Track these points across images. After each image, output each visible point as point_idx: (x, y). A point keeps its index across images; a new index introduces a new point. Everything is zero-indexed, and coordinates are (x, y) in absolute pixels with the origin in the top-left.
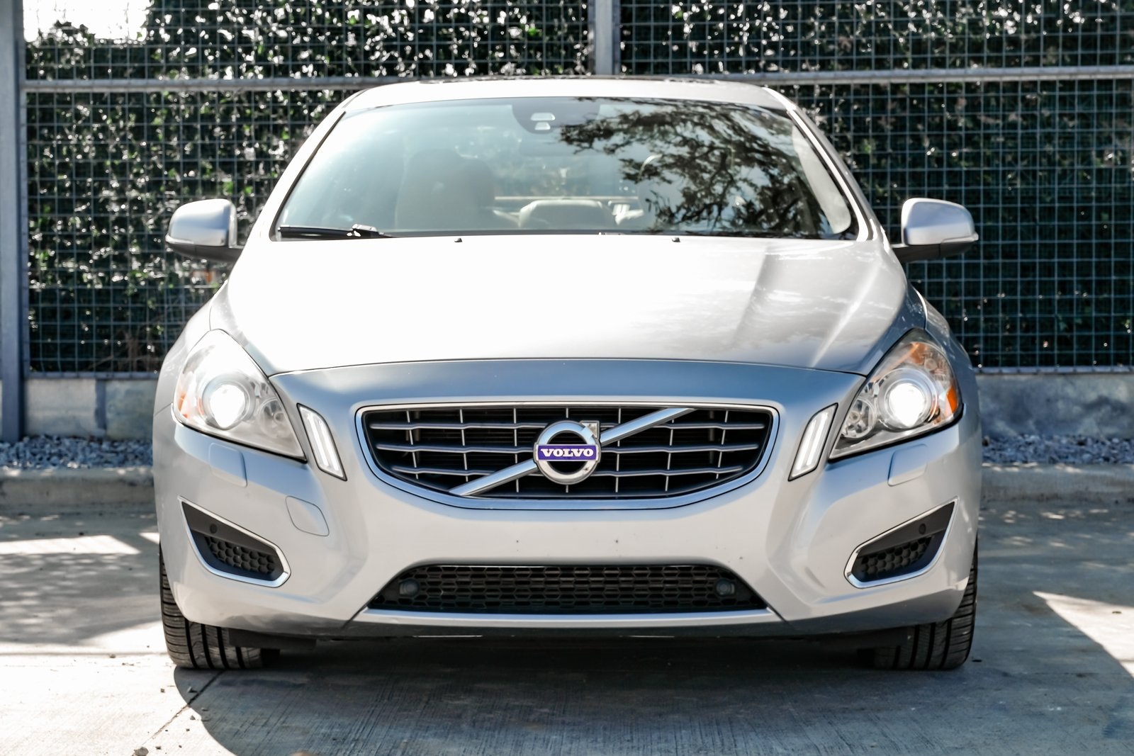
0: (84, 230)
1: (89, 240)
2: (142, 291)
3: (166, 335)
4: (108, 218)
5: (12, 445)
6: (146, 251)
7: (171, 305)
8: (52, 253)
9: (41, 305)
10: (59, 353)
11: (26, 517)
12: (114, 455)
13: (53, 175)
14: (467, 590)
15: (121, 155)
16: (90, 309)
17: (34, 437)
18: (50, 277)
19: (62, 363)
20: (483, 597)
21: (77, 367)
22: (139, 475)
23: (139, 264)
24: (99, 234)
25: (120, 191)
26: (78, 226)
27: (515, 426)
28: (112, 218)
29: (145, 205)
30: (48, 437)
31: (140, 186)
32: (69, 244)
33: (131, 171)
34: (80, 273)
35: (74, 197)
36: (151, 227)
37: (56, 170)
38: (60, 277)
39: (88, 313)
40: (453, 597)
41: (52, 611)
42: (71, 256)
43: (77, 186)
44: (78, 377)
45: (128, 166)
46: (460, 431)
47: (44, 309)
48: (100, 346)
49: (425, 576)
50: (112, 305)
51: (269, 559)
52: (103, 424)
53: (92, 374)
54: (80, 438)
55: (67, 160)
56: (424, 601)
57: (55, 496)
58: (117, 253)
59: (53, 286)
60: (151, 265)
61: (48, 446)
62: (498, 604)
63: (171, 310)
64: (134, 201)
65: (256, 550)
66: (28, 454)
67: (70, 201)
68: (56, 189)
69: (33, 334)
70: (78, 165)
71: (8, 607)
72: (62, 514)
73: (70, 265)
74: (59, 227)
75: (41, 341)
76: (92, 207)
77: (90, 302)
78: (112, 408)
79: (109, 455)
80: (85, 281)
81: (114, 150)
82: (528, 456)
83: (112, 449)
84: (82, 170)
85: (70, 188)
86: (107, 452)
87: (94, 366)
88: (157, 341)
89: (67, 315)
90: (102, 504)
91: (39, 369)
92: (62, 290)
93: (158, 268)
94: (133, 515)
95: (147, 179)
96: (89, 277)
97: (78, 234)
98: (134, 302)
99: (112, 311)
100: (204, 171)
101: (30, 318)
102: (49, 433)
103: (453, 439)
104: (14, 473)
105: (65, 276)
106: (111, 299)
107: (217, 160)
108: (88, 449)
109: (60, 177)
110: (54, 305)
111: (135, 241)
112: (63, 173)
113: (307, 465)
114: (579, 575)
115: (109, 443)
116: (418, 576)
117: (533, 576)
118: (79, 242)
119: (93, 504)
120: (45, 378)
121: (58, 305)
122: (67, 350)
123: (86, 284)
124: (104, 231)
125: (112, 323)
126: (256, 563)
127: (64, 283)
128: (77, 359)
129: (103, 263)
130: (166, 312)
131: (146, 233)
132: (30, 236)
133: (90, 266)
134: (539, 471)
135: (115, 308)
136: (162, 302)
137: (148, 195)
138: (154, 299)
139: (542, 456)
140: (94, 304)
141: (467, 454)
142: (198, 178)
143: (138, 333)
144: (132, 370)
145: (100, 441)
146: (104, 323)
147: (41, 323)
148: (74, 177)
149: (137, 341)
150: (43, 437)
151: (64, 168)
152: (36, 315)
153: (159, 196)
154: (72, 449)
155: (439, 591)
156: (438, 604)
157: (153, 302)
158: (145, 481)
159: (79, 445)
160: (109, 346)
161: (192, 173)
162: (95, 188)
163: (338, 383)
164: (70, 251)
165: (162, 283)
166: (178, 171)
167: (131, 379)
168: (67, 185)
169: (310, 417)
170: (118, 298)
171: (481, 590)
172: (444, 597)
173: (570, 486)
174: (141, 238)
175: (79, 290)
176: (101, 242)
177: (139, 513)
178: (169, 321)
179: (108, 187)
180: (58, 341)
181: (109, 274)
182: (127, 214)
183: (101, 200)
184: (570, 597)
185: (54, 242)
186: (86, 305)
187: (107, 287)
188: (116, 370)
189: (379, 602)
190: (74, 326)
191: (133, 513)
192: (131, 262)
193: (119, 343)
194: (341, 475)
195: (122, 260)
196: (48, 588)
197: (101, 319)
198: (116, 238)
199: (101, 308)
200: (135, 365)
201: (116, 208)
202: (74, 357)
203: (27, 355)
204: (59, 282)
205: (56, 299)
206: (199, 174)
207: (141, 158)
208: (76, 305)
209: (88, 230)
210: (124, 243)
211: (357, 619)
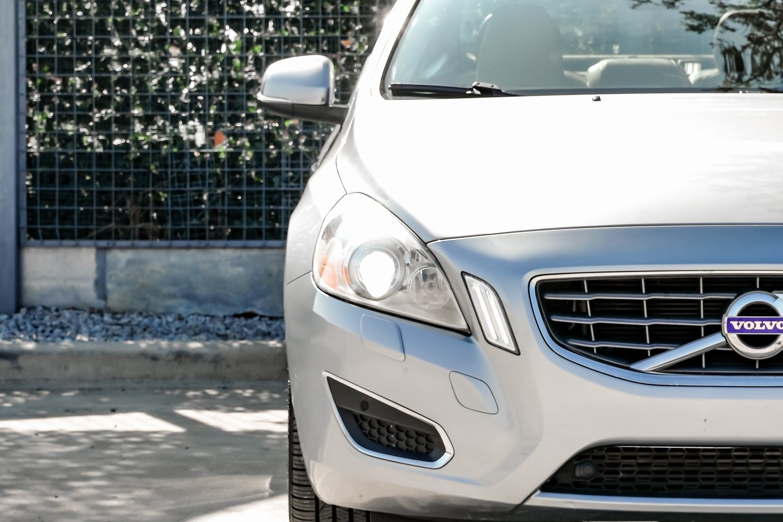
0: (84, 91)
1: (89, 100)
2: (145, 155)
3: (169, 202)
4: (109, 78)
5: (10, 317)
6: (150, 113)
7: (175, 170)
8: (51, 115)
9: (39, 170)
10: (57, 220)
11: (46, 393)
12: (119, 327)
13: (53, 34)
14: (648, 472)
15: (125, 11)
16: (90, 174)
17: (31, 309)
18: (47, 139)
19: (61, 230)
20: (664, 480)
21: (76, 234)
22: (161, 349)
23: (142, 127)
24: (100, 95)
25: (123, 49)
26: (78, 86)
27: (701, 297)
28: (114, 78)
29: (149, 64)
30: (45, 308)
31: (144, 44)
32: (68, 105)
33: (134, 27)
34: (80, 136)
35: (75, 56)
36: (154, 88)
37: (56, 28)
38: (59, 140)
39: (88, 178)
40: (632, 480)
41: (129, 492)
42: (70, 117)
43: (77, 43)
44: (77, 246)
45: (131, 23)
46: (642, 301)
47: (42, 173)
48: (100, 212)
49: (603, 457)
50: (113, 169)
51: (427, 438)
52: (103, 295)
53: (91, 242)
54: (79, 309)
55: (67, 17)
56: (601, 484)
57: (73, 370)
58: (118, 115)
59: (52, 150)
60: (155, 127)
61: (47, 318)
62: (680, 487)
63: (175, 175)
64: (138, 60)
65: (412, 428)
66: (29, 327)
67: (70, 60)
68: (55, 47)
69: (31, 200)
70: (79, 22)
71: (80, 487)
72: (82, 390)
73: (69, 127)
74: (57, 88)
75: (38, 207)
76: (93, 67)
77: (90, 166)
78: (113, 278)
79: (114, 327)
80: (86, 144)
81: (117, 7)
82: (717, 329)
83: (115, 321)
84: (82, 27)
85: (71, 46)
86: (111, 324)
87: (94, 233)
88: (160, 208)
89: (66, 179)
90: (123, 379)
91: (36, 237)
92: (60, 154)
93: (162, 130)
94: (157, 391)
95: (151, 37)
96: (89, 139)
97: (78, 94)
98: (135, 167)
99: (113, 176)
100: (211, 28)
101: (28, 183)
102: (46, 304)
103: (634, 310)
104: (30, 346)
105: (65, 139)
106: (113, 163)
107: (225, 17)
108: (90, 321)
109: (60, 35)
110: (52, 170)
111: (138, 102)
112: (64, 31)
113: (472, 338)
114: (770, 457)
115: (110, 315)
116: (595, 457)
117: (720, 457)
118: (78, 103)
119: (114, 378)
120: (42, 246)
121: (57, 169)
122: (66, 217)
123: (86, 148)
124: (105, 92)
125: (113, 189)
126: (412, 442)
127: (62, 146)
128: (76, 227)
129: (103, 125)
130: (170, 176)
131: (149, 94)
132: (28, 97)
133: (91, 128)
134: (727, 344)
135: (117, 173)
136: (166, 166)
137: (152, 54)
138: (157, 163)
139: (731, 329)
140: (94, 169)
141: (649, 326)
142: (205, 36)
143: (140, 199)
144: (134, 238)
145: (101, 312)
146: (106, 189)
147: (38, 188)
148: (75, 36)
149: (139, 208)
150: (40, 308)
151: (64, 25)
152: (33, 181)
153: (163, 54)
154: (74, 320)
155: (617, 473)
156: (616, 487)
157: (156, 167)
158: (167, 355)
159: (80, 316)
160: (110, 213)
161: (197, 31)
162: (96, 46)
163: (507, 250)
164: (70, 113)
165: (165, 147)
166: (184, 28)
167: (133, 247)
168: (68, 42)
169: (476, 287)
170: (120, 163)
171: (664, 472)
172: (622, 479)
173: (760, 361)
174: (145, 100)
175: (78, 154)
176: (103, 103)
177: (163, 389)
178: (173, 186)
179: (110, 45)
180: (57, 207)
181: (110, 137)
182: (130, 74)
183: (103, 59)
184: (760, 480)
185: (53, 103)
186: (86, 170)
187: (108, 151)
188: (118, 238)
189: (550, 486)
190: (73, 192)
191: (156, 388)
192: (134, 124)
193: (120, 209)
194: (513, 349)
195: (124, 122)
196: (111, 468)
197: (102, 184)
198: (118, 99)
199: (102, 173)
200: (137, 233)
201: (118, 68)
202: (73, 224)
203: (24, 223)
204: (58, 145)
205: (54, 163)
206: (206, 32)
207: (145, 15)
208: (76, 170)
209: (89, 91)
210: (126, 105)
211: (528, 503)
